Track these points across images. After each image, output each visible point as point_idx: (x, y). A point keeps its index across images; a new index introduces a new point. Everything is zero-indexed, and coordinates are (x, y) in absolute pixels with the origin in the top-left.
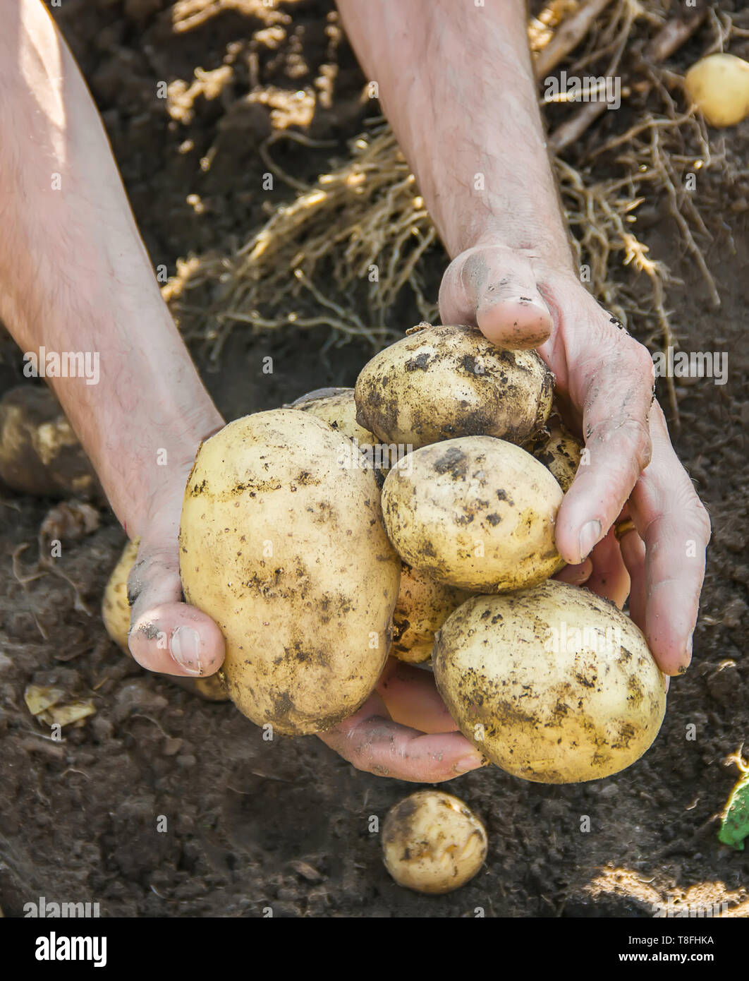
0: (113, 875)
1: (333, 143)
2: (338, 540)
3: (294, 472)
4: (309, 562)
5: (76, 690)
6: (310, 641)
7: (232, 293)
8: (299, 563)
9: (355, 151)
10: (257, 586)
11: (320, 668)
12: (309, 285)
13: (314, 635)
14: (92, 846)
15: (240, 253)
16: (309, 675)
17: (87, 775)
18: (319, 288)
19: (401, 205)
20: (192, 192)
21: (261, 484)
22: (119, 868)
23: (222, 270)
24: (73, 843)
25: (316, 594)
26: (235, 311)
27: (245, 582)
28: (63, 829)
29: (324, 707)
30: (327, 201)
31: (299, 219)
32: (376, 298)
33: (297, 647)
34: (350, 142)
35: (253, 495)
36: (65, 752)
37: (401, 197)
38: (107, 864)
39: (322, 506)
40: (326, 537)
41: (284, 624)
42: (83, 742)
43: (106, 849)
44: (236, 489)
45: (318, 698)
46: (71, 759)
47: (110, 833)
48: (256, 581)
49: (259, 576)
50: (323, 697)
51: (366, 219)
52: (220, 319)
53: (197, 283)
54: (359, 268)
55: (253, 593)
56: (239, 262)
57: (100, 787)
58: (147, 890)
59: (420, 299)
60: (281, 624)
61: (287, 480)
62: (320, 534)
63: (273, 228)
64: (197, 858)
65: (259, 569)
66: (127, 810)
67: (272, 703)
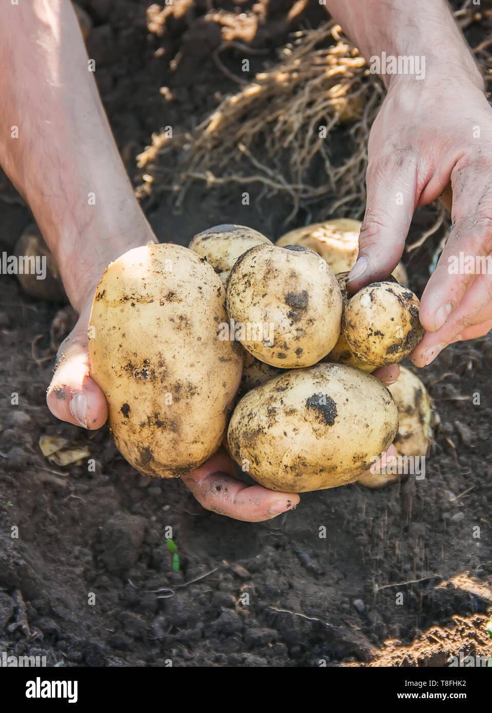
0: (101, 572)
1: (266, 51)
2: (190, 343)
3: (164, 291)
4: (168, 357)
5: (76, 440)
6: (165, 413)
7: (192, 158)
8: (160, 357)
9: (282, 56)
10: (131, 370)
11: (172, 433)
12: (248, 153)
13: (168, 409)
14: (86, 550)
15: (198, 128)
16: (164, 438)
17: (83, 500)
18: (255, 155)
19: (315, 96)
20: (164, 85)
21: (139, 297)
22: (105, 566)
23: (185, 141)
24: (72, 548)
25: (171, 380)
26: (194, 171)
27: (123, 366)
28: (66, 538)
29: (174, 461)
30: (261, 92)
31: (241, 105)
32: (295, 164)
33: (156, 416)
34: (278, 50)
35: (133, 305)
36: (68, 483)
37: (315, 90)
38: (97, 563)
39: (181, 318)
40: (181, 341)
41: (148, 400)
42: (81, 476)
43: (96, 553)
44: (123, 299)
45: (171, 454)
46: (72, 488)
47: (100, 542)
48: (130, 367)
49: (133, 363)
50: (174, 454)
51: (289, 105)
52: (183, 176)
53: (167, 150)
54: (284, 141)
55: (128, 375)
56: (197, 135)
57: (93, 509)
58: (125, 582)
59: (328, 164)
60: (146, 399)
61: (158, 296)
62: (177, 338)
63: (222, 111)
64: (162, 561)
65: (133, 358)
66: (112, 525)
67: (138, 454)
